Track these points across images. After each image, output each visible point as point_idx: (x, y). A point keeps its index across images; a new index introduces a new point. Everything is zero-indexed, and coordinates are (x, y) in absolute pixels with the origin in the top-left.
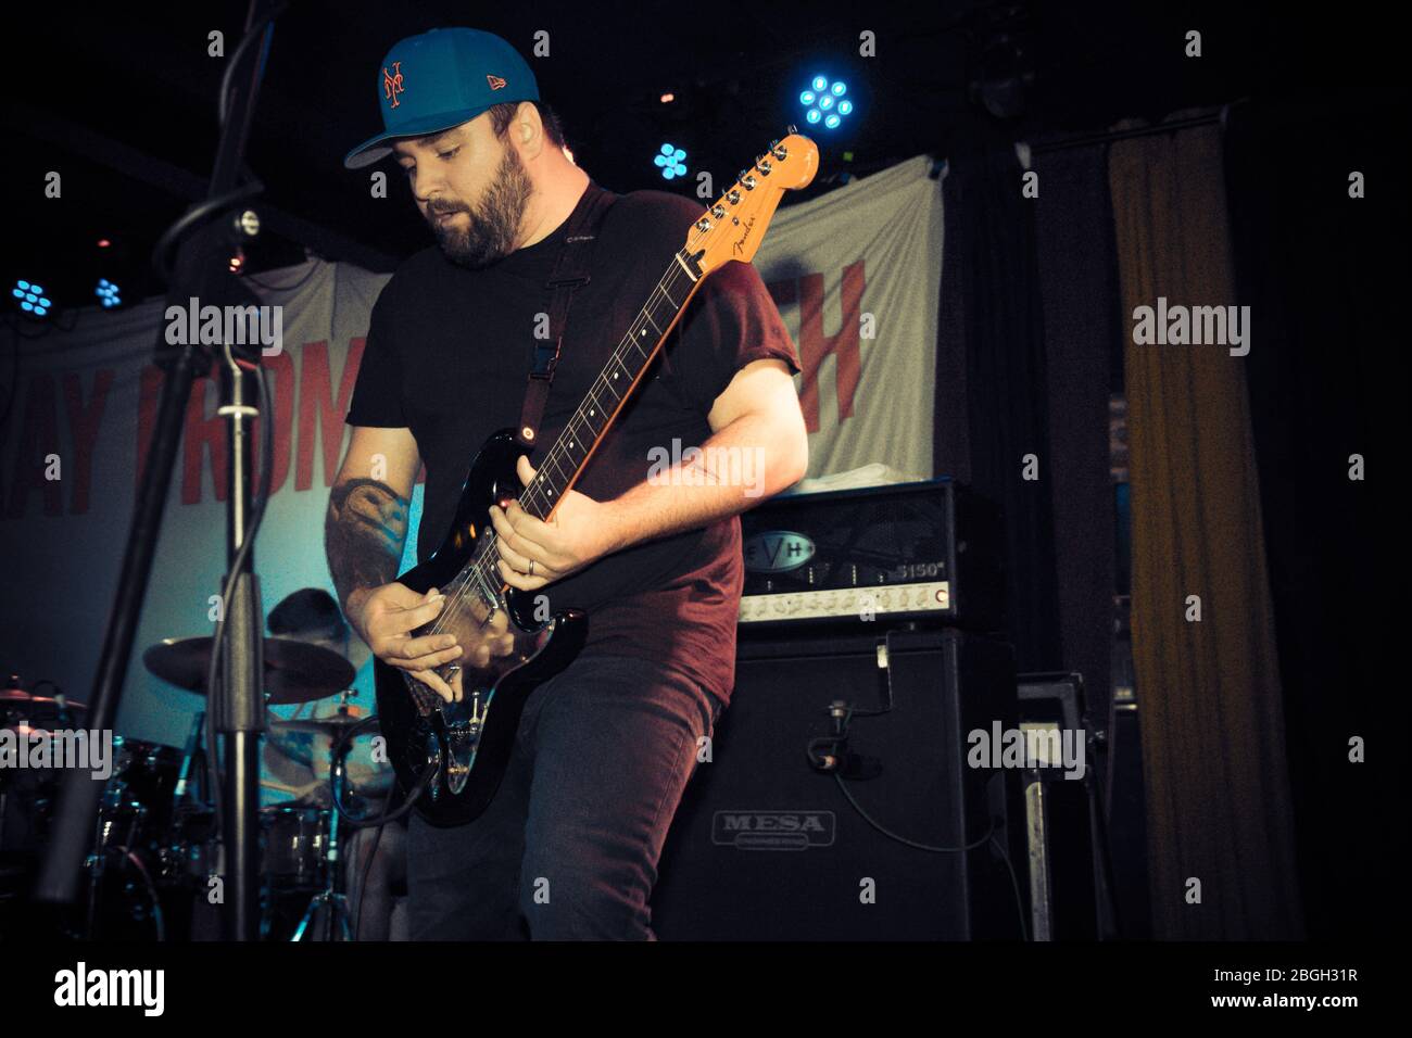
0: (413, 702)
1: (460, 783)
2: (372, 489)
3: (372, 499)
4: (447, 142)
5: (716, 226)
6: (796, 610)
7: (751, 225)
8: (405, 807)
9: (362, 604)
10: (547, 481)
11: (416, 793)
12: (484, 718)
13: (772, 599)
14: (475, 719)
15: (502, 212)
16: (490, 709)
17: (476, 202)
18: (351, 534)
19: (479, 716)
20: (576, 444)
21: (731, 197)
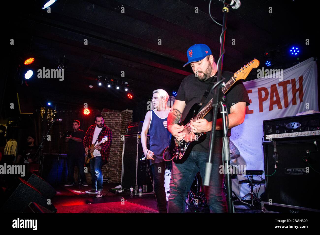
0: (175, 144)
1: (181, 157)
2: (176, 111)
3: (176, 112)
4: (199, 62)
5: (239, 73)
6: (298, 135)
7: (246, 73)
8: (172, 159)
9: (171, 127)
10: (204, 111)
11: (174, 158)
12: (187, 148)
13: (293, 133)
14: (185, 148)
15: (209, 73)
16: (188, 147)
17: (204, 71)
18: (171, 116)
19: (186, 147)
20: (210, 106)
21: (243, 69)
